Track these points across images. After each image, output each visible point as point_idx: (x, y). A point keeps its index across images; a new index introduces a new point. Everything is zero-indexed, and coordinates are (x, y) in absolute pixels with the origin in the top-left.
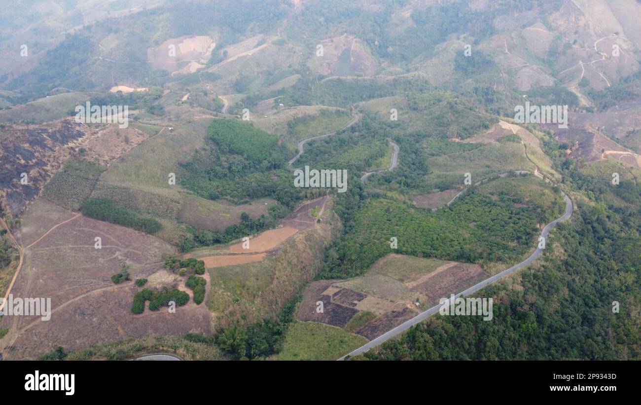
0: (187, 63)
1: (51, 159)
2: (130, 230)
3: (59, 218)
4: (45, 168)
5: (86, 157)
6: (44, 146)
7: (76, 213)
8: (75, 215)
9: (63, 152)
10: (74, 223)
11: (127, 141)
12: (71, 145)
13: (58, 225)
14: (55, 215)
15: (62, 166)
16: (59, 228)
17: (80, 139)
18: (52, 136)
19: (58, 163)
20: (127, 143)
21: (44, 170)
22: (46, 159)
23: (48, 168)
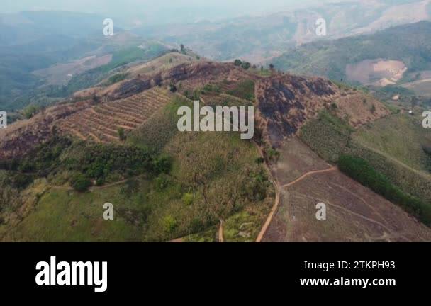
0: (379, 79)
1: (309, 105)
2: (398, 208)
3: (314, 165)
4: (302, 111)
5: (337, 113)
6: (303, 92)
7: (331, 166)
8: (329, 167)
9: (317, 102)
10: (329, 176)
11: (373, 110)
12: (324, 98)
13: (312, 172)
14: (309, 161)
15: (316, 114)
16: (314, 176)
17: (332, 96)
18: (309, 85)
19: (313, 109)
20: (372, 113)
21: (301, 112)
22: (304, 103)
23: (305, 111)
